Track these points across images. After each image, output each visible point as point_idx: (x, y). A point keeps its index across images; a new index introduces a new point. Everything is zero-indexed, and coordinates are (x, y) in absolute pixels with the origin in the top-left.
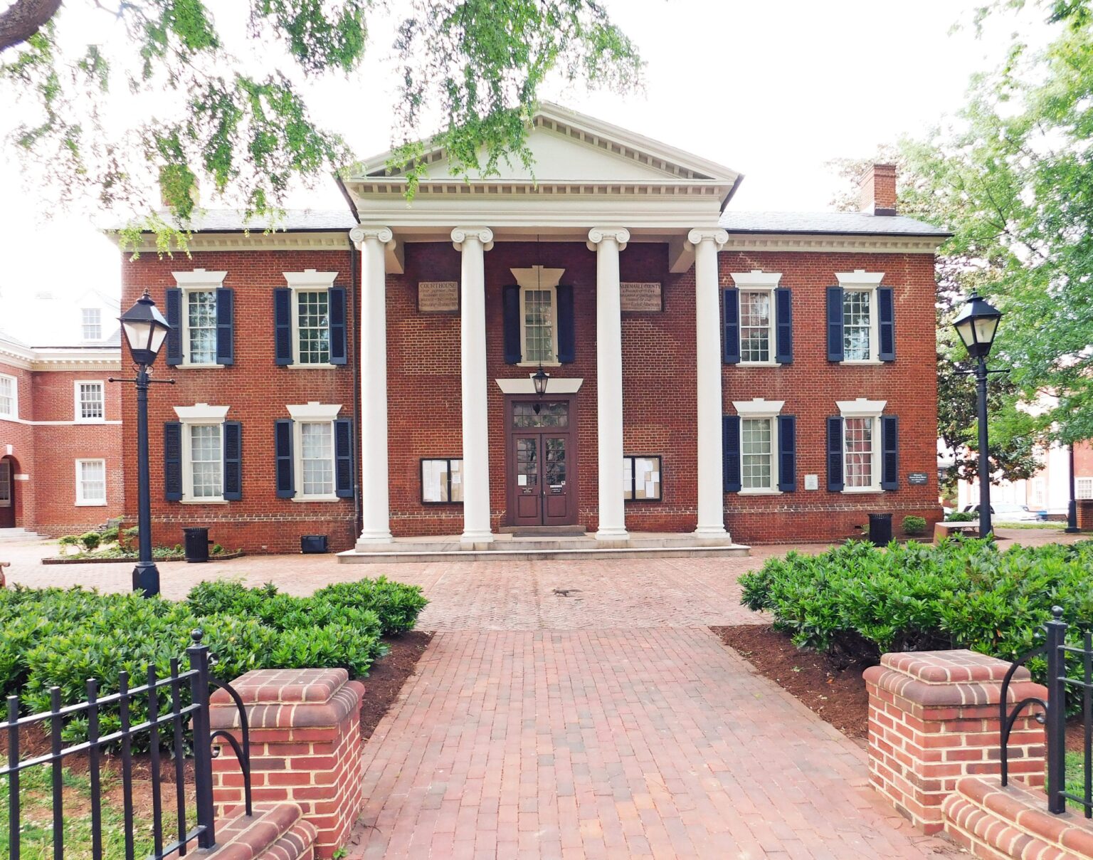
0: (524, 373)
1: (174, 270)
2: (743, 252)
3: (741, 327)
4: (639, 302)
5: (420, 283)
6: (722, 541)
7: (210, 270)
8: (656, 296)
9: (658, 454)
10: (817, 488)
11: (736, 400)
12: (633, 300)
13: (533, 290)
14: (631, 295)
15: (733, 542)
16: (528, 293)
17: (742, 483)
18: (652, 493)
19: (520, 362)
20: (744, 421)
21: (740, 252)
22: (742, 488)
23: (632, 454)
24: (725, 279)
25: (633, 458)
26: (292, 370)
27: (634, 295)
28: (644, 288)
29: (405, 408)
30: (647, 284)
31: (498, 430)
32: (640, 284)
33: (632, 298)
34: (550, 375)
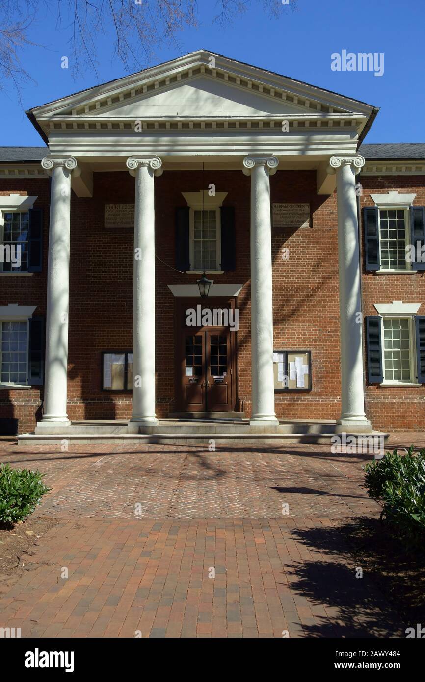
0: (192, 280)
2: (382, 176)
3: (380, 239)
4: (291, 219)
5: (106, 205)
6: (363, 428)
8: (306, 214)
9: (308, 349)
11: (377, 303)
12: (286, 218)
13: (201, 210)
14: (284, 214)
15: (373, 429)
16: (197, 213)
17: (384, 375)
18: (302, 384)
19: (189, 270)
20: (385, 321)
21: (378, 176)
22: (384, 380)
23: (285, 349)
24: (366, 199)
25: (286, 354)
27: (287, 214)
28: (295, 208)
29: (90, 309)
30: (298, 204)
31: (169, 328)
32: (292, 204)
33: (285, 216)
34: (214, 281)
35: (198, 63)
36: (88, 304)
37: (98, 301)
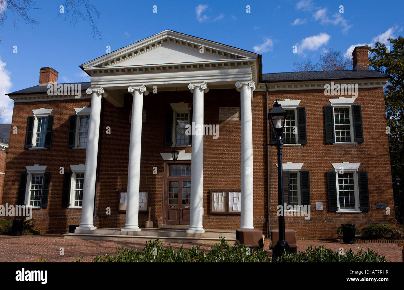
1: (33, 109)
2: (280, 91)
4: (229, 116)
5: (130, 111)
7: (47, 108)
8: (238, 113)
10: (322, 209)
12: (226, 115)
14: (226, 113)
16: (178, 114)
19: (172, 145)
21: (278, 91)
24: (271, 104)
26: (74, 150)
27: (227, 113)
28: (232, 110)
29: (119, 167)
30: (233, 108)
31: (160, 177)
32: (230, 108)
33: (226, 114)
34: (186, 151)
35: (166, 36)
36: (118, 164)
37: (124, 162)
